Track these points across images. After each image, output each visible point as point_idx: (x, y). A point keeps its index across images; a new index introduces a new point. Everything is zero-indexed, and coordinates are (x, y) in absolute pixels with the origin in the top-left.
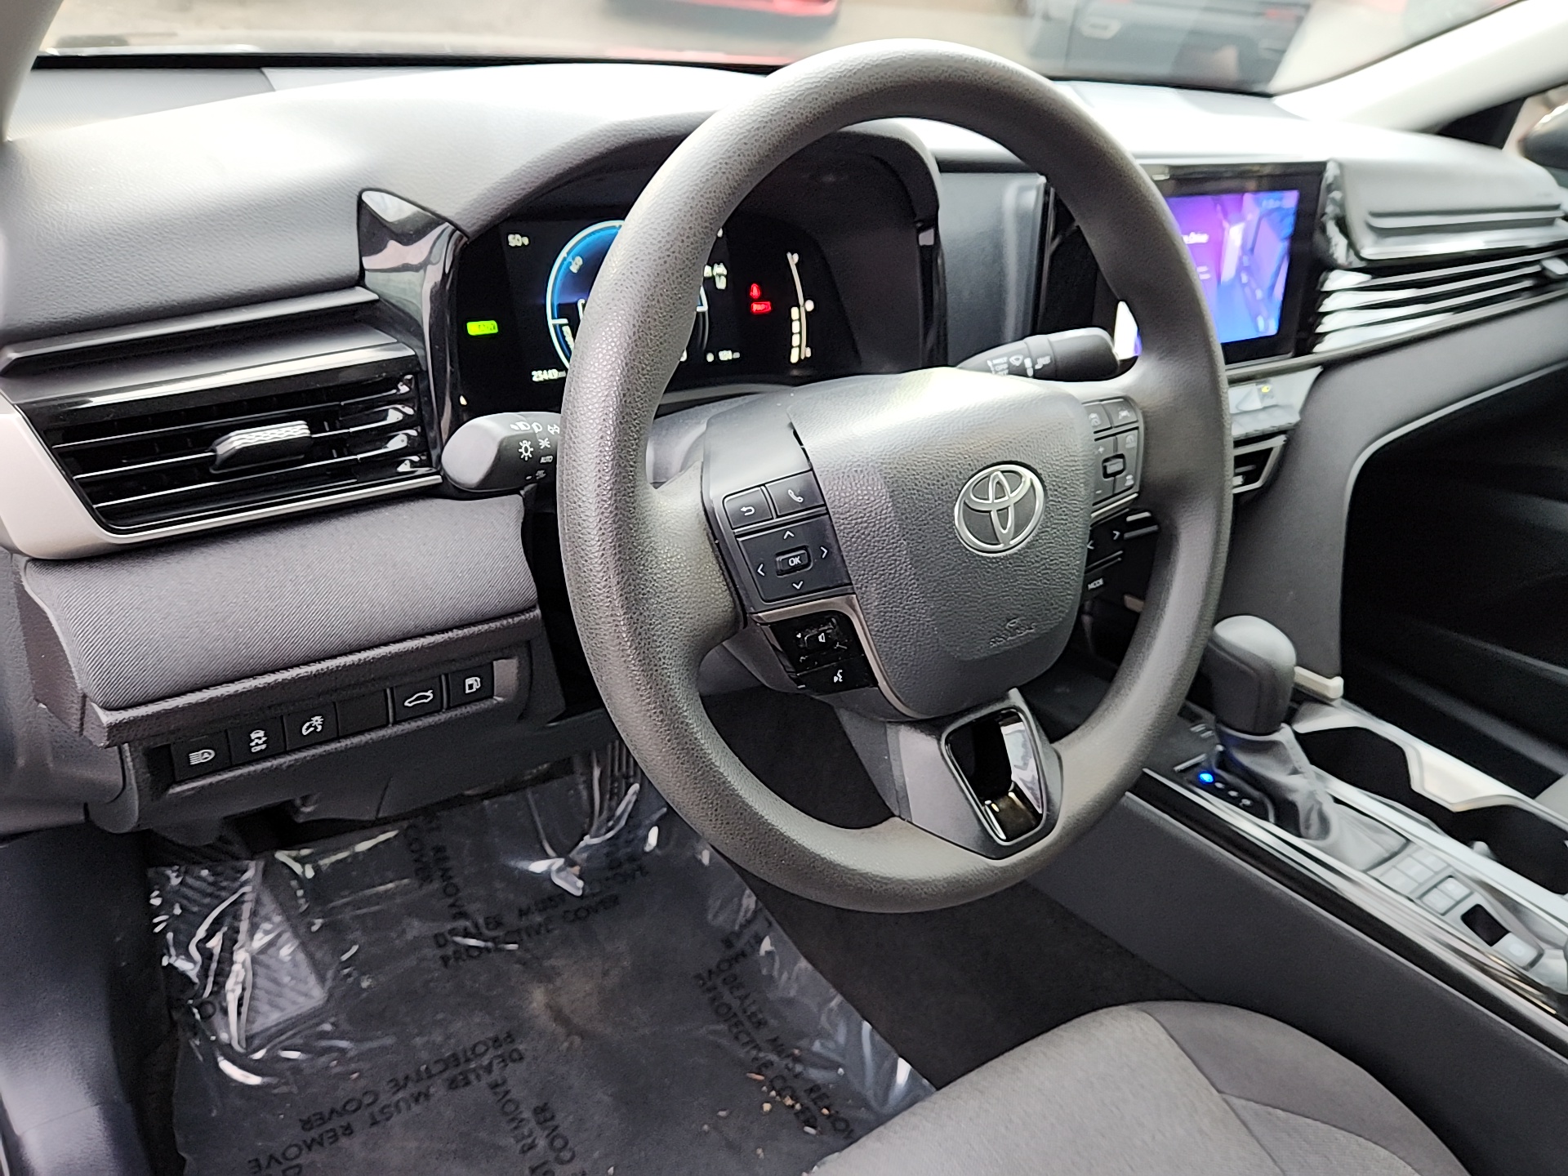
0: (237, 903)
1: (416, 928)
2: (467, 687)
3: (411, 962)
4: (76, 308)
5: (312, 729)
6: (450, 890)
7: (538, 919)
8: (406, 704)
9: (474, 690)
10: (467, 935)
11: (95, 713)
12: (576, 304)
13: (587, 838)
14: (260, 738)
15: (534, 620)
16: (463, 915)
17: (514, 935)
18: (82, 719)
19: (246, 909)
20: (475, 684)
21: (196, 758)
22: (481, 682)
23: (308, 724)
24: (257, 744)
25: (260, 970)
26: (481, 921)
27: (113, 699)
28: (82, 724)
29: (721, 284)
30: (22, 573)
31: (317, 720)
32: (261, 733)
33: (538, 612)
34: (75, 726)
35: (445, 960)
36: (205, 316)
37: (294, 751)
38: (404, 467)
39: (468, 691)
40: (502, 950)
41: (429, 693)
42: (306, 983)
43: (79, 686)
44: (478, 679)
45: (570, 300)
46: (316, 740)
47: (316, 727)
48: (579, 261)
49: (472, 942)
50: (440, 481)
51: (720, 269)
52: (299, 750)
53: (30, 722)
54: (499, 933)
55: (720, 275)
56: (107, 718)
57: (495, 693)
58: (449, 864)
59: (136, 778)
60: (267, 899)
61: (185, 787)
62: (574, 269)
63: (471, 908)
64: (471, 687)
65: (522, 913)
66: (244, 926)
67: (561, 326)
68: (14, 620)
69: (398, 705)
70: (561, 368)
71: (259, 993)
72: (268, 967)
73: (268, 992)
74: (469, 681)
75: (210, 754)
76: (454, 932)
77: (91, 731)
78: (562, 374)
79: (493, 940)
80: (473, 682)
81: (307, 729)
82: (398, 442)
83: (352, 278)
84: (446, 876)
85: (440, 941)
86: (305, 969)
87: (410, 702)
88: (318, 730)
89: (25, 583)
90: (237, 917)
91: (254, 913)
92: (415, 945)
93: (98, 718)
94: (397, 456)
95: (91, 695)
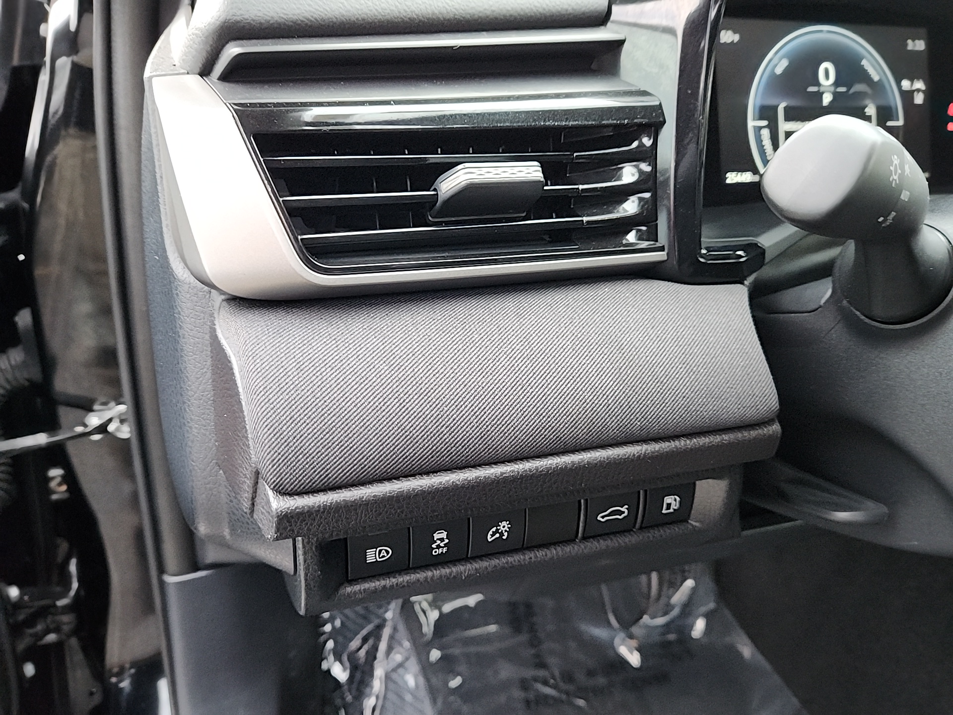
0: (380, 627)
1: (506, 671)
2: (665, 506)
3: (502, 699)
4: (310, 5)
5: (497, 535)
6: (535, 642)
7: (601, 681)
8: (599, 518)
9: (671, 510)
10: (545, 683)
11: (266, 495)
12: (777, 107)
13: (646, 619)
14: (442, 540)
15: (770, 437)
16: (542, 665)
17: (582, 693)
18: (253, 499)
19: (386, 632)
20: (673, 503)
21: (372, 556)
22: (680, 502)
23: (494, 529)
24: (438, 547)
25: (391, 686)
26: (557, 673)
27: (287, 482)
28: (253, 504)
29: (919, 99)
30: (216, 315)
31: (504, 526)
32: (444, 535)
33: (776, 427)
34: (246, 505)
35: (528, 702)
36: (443, 35)
37: (474, 558)
38: (631, 237)
39: (664, 511)
40: (571, 704)
41: (624, 509)
42: (423, 702)
43: (254, 458)
44: (678, 499)
45: (771, 102)
46: (501, 548)
47: (502, 534)
48: (784, 63)
49: (548, 691)
50: (665, 258)
51: (919, 85)
52: (480, 557)
53: (211, 489)
54: (571, 688)
55: (918, 90)
56: (278, 504)
57: (692, 516)
58: (535, 619)
59: (306, 575)
60: (401, 627)
61: (357, 588)
62: (779, 71)
63: (552, 661)
64: (669, 506)
65: (591, 673)
66: (383, 646)
67: (761, 128)
68: (205, 370)
69: (590, 519)
70: (755, 171)
71: (388, 705)
72: (395, 682)
73: (394, 704)
74: (668, 500)
75: (387, 552)
76: (536, 679)
77: (262, 516)
78: (756, 178)
79: (567, 693)
80: (672, 501)
81: (492, 536)
82: (631, 207)
83: (600, 13)
84: (532, 630)
85: (524, 685)
86: (423, 693)
87: (603, 517)
88: (504, 537)
89: (217, 327)
90: (378, 638)
91: (392, 638)
92: (505, 686)
93: (268, 502)
94: (627, 224)
95: (263, 472)
